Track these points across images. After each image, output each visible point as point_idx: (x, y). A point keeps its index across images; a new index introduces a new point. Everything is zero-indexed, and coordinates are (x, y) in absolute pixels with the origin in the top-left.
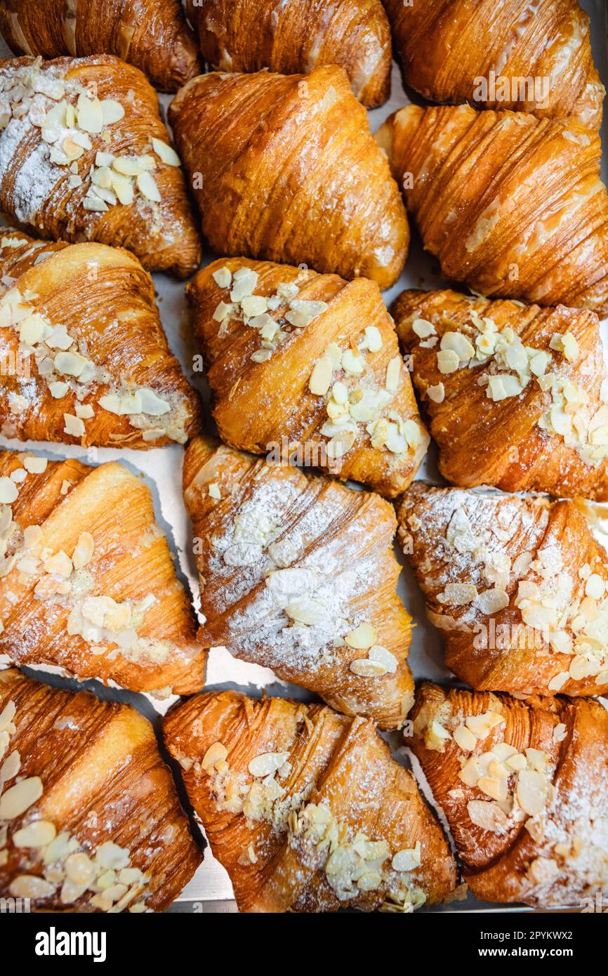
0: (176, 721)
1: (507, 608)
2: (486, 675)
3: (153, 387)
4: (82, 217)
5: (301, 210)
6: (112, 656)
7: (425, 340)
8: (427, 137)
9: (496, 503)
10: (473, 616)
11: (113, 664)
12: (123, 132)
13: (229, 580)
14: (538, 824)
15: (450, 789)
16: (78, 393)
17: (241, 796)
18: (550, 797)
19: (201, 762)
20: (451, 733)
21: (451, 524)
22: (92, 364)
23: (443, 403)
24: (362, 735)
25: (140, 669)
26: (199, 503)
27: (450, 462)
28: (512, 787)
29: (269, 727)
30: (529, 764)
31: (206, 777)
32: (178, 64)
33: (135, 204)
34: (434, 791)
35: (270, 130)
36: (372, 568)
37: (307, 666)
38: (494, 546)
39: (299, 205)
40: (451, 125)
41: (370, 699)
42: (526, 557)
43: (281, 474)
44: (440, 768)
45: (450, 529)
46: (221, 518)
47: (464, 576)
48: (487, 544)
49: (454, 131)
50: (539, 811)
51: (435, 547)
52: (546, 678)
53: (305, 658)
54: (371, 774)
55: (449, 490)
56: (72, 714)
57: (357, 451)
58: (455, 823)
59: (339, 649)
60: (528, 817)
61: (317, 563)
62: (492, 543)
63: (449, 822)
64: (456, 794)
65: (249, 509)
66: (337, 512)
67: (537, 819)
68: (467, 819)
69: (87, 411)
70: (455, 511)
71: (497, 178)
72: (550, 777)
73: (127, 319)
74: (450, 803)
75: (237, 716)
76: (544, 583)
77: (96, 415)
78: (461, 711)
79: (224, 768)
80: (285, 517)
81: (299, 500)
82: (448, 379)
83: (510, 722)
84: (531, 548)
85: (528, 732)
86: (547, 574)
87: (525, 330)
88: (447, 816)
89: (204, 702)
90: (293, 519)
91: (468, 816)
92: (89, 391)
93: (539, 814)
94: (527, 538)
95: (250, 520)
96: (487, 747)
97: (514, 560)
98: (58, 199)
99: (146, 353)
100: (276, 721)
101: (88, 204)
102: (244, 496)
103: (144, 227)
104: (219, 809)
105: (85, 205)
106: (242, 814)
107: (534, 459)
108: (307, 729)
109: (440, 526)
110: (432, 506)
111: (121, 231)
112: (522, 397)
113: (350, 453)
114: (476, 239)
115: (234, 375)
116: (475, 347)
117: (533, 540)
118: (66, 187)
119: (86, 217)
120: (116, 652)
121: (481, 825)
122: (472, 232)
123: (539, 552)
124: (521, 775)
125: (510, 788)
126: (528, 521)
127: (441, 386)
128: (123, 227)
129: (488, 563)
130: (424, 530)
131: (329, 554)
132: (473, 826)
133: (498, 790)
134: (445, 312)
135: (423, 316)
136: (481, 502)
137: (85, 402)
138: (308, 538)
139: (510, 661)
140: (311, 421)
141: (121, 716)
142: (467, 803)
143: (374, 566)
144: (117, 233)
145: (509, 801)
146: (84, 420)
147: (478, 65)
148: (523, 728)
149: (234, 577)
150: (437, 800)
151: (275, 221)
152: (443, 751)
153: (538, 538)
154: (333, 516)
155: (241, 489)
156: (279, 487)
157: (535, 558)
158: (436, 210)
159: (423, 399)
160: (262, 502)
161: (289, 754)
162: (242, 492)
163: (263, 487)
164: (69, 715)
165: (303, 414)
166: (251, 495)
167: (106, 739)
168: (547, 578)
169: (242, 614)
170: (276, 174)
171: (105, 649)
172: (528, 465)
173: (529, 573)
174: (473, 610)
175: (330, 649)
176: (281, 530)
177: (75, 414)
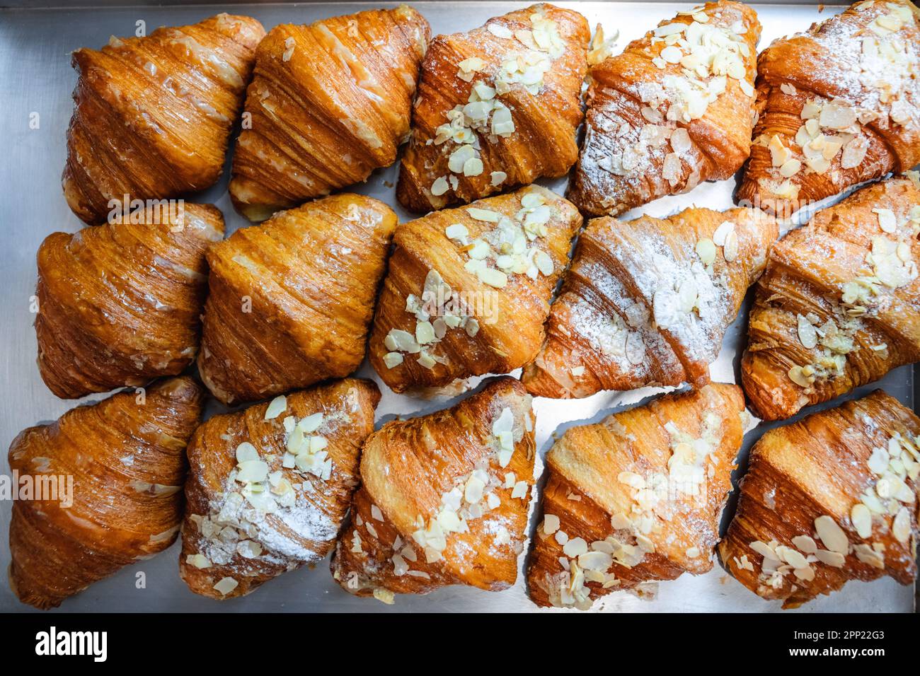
0: (767, 408)
1: (688, 130)
2: (739, 148)
3: (490, 421)
4: (335, 482)
5: (339, 289)
6: (716, 460)
7: (451, 185)
8: (268, 176)
9: (593, 132)
10: (692, 157)
11: (721, 460)
12: (264, 444)
13: (656, 361)
14: (863, 115)
15: (830, 182)
16: (496, 485)
17: (833, 355)
18: (842, 104)
19: (803, 388)
20: (786, 179)
21: (612, 171)
22: (474, 472)
23: (507, 173)
24: (786, 254)
25: (726, 437)
26: (587, 384)
27: (555, 168)
28: (832, 132)
29: (776, 331)
30: (815, 117)
31: (816, 385)
32: (188, 396)
33: (326, 436)
34: (831, 194)
35: (276, 314)
36: (649, 241)
37: (728, 297)
38: (633, 137)
39: (336, 292)
40: (261, 154)
41: (756, 246)
42: (645, 111)
43: (565, 314)
44: (813, 190)
45: (616, 173)
46: (602, 366)
47: (658, 164)
48: (631, 142)
49: (266, 152)
50: (854, 113)
51: (630, 186)
52: (744, 98)
53: (721, 299)
54: (817, 248)
55: (580, 170)
56: (762, 495)
57: (550, 249)
58: (858, 179)
59: (716, 270)
60: (858, 122)
61: (649, 286)
62: (631, 139)
63: (857, 183)
64: (836, 177)
65: (597, 342)
66: (602, 268)
67: (859, 115)
68: (856, 169)
69: (510, 477)
70: (600, 168)
71: (320, 119)
72: (825, 101)
73: (434, 442)
74: (842, 182)
75: (766, 358)
76: (670, 100)
77: (513, 471)
78: (767, 170)
79: (810, 369)
80: (605, 312)
81: (589, 299)
82: (488, 169)
83: (779, 129)
84: (637, 107)
85: (786, 116)
86: (664, 96)
87: (448, 99)
88: (852, 184)
89: (753, 385)
90: (605, 307)
91: (853, 169)
92: (494, 476)
93: (856, 112)
94: (629, 109)
95: (606, 341)
96: (799, 151)
97: (647, 122)
98: (322, 502)
99: (461, 426)
100: (770, 325)
101: (326, 477)
102: (585, 346)
103: (344, 428)
104: (843, 374)
105: (327, 479)
106: (847, 355)
107: (561, 98)
108: (779, 299)
109: (613, 181)
110: (595, 186)
111: (347, 448)
112: (513, 108)
113: (551, 255)
114: (372, 140)
115: (484, 352)
116: (464, 144)
117: (630, 104)
118: (313, 494)
119: (335, 478)
120: (712, 457)
121: (862, 158)
122: (366, 143)
123: (644, 101)
124: (822, 124)
125: (833, 134)
126: (613, 106)
127: (494, 174)
128: (344, 446)
129: (649, 143)
130: (615, 194)
131: (642, 275)
132: (862, 165)
133: (834, 144)
134: (426, 167)
135: (429, 186)
136: (592, 145)
137: (503, 480)
138: (625, 294)
139: (731, 130)
140: (526, 287)
141: (764, 454)
142: (843, 169)
143: (648, 238)
144: (349, 452)
145: (843, 135)
146: (517, 481)
147: (207, 128)
148: (783, 119)
149: (653, 356)
150: (838, 192)
151: (346, 312)
152: (800, 186)
153: (628, 100)
154: (605, 272)
155: (578, 348)
156: (577, 316)
157: (648, 105)
158: (337, 172)
159: (500, 190)
160: (591, 331)
161: (799, 315)
162: (580, 348)
163: (578, 330)
164: (762, 497)
165: (520, 294)
166: (584, 340)
167: (785, 465)
168: (666, 97)
169: (688, 350)
170: (311, 310)
171: (710, 465)
172: (565, 104)
173: (660, 111)
174: (686, 157)
175: (715, 278)
176: (616, 316)
177: (512, 489)
